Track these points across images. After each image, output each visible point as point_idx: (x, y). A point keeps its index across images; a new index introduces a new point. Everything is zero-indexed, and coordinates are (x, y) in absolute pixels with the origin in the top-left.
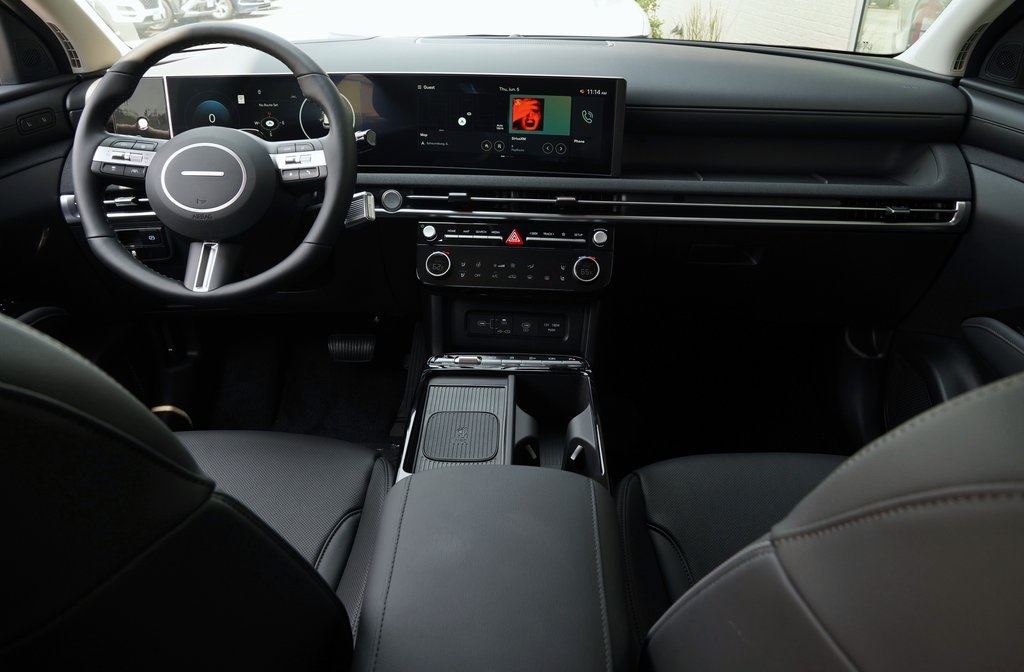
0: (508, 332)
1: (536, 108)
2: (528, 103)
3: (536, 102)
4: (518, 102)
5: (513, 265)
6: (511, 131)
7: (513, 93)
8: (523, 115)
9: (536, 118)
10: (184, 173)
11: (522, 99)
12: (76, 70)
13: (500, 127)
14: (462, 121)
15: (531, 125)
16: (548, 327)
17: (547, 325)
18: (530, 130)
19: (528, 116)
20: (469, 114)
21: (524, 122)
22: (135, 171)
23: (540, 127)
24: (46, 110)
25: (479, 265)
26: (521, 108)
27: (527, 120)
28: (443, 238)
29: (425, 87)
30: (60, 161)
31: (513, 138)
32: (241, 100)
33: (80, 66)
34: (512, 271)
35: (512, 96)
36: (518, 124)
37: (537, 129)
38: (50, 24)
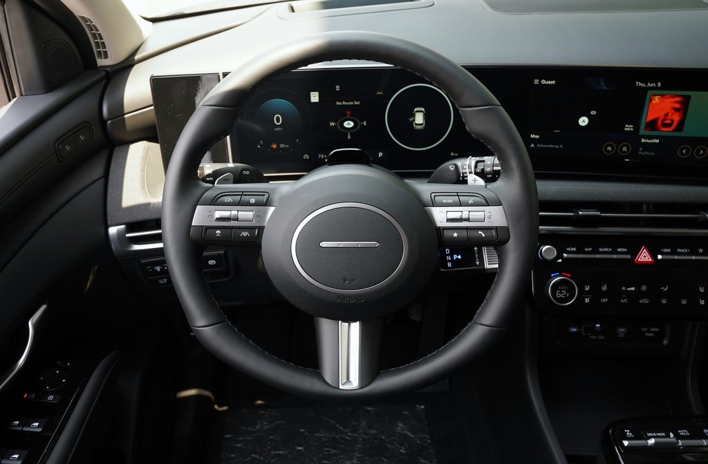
0: (601, 337)
1: (677, 106)
2: (670, 100)
3: (678, 99)
4: (657, 100)
5: (644, 288)
6: (642, 131)
7: (652, 88)
8: (661, 114)
9: (676, 118)
10: (324, 244)
11: (662, 96)
12: (101, 62)
13: (629, 128)
14: (583, 121)
15: (669, 125)
16: (645, 332)
17: (645, 329)
18: (666, 131)
19: (667, 115)
20: (594, 113)
21: (660, 123)
22: (245, 234)
23: (680, 127)
24: (83, 126)
25: (604, 288)
26: (660, 105)
27: (665, 119)
28: (561, 257)
29: (543, 82)
30: (102, 181)
31: (643, 140)
32: (315, 97)
33: (106, 57)
34: (643, 294)
35: (650, 92)
36: (652, 125)
37: (675, 130)
38: (83, 18)
